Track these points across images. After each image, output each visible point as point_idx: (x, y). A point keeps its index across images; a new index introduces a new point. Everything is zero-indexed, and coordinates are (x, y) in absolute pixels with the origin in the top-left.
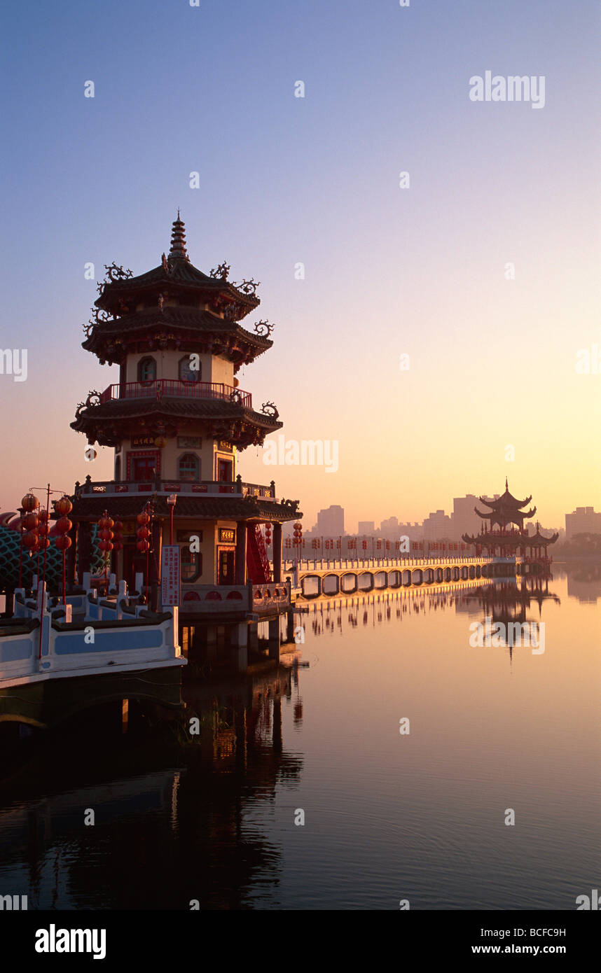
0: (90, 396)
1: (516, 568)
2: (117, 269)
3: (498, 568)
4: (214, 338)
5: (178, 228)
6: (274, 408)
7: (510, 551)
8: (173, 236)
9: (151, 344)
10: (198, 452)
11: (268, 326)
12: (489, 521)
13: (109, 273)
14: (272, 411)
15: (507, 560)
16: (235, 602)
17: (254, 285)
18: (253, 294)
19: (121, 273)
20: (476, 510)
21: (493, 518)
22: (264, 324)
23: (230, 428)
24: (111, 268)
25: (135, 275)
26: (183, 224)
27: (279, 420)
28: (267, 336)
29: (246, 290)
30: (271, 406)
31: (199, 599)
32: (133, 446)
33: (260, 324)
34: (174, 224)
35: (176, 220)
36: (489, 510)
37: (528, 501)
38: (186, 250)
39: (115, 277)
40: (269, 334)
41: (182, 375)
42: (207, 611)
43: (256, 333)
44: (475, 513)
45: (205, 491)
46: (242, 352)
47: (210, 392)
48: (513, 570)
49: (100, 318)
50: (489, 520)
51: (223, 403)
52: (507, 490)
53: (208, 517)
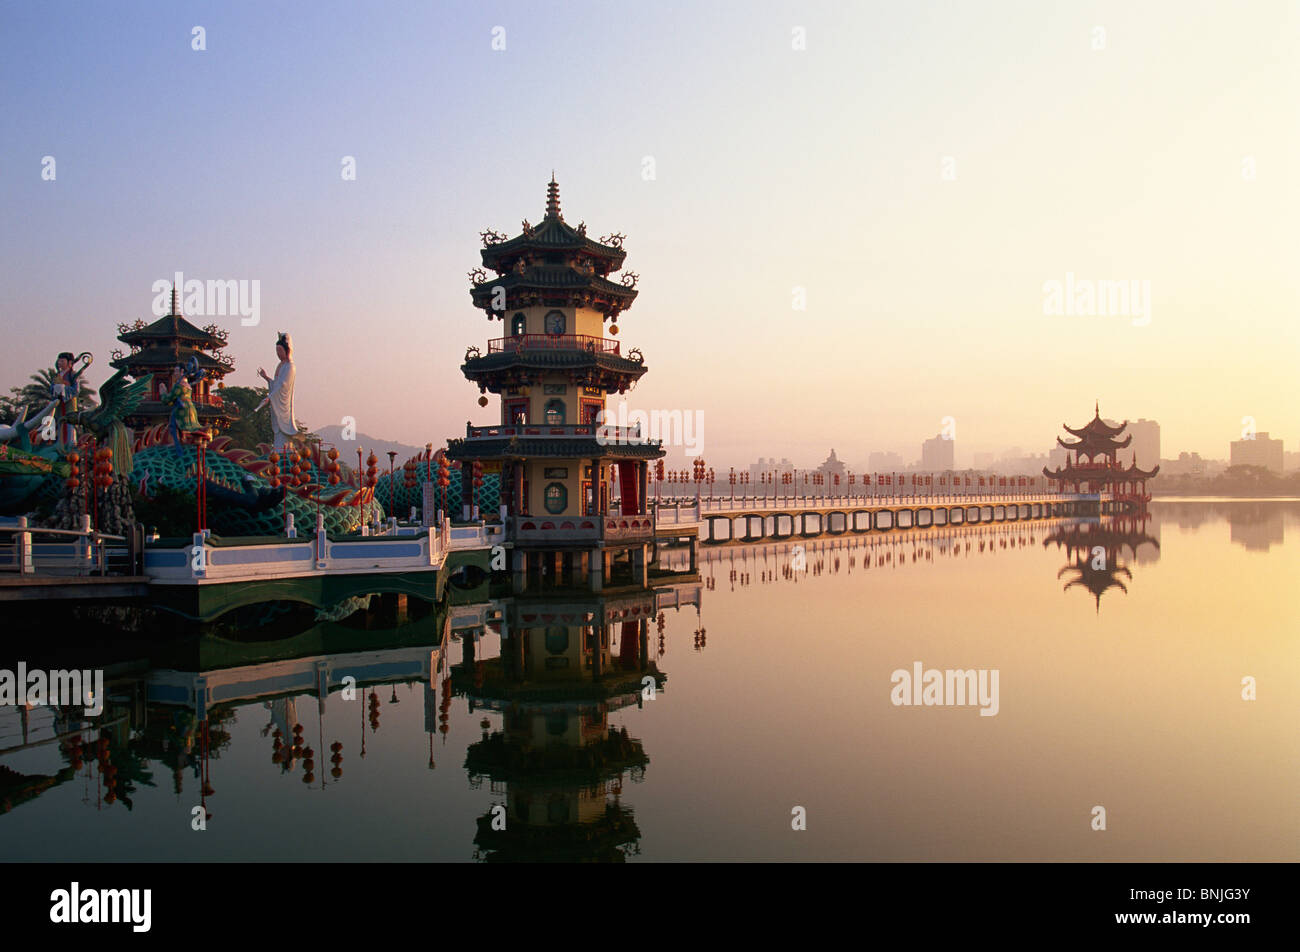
0: (469, 352)
1: (1099, 507)
2: (492, 234)
3: (1079, 507)
4: (573, 294)
5: (553, 188)
6: (640, 353)
7: (1095, 488)
8: (548, 196)
9: (517, 302)
10: (564, 399)
11: (634, 277)
12: (1073, 452)
13: (484, 239)
14: (638, 357)
15: (1093, 497)
16: (588, 531)
17: (621, 238)
18: (620, 247)
19: (496, 238)
20: (1059, 439)
21: (1079, 448)
22: (630, 275)
23: (587, 376)
24: (485, 235)
25: (510, 238)
26: (557, 185)
27: (644, 365)
28: (632, 286)
29: (615, 244)
30: (637, 352)
31: (554, 528)
32: (509, 394)
33: (627, 275)
34: (549, 185)
35: (550, 182)
36: (1078, 440)
37: (1122, 428)
38: (560, 210)
39: (488, 242)
40: (634, 284)
41: (549, 327)
42: (561, 538)
43: (623, 284)
44: (1058, 443)
45: (562, 433)
46: (607, 303)
47: (575, 342)
49: (477, 281)
50: (1075, 451)
51: (582, 353)
52: (1098, 415)
53: (572, 456)
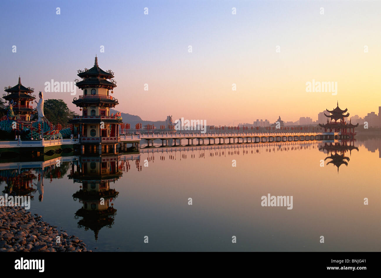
1: (334, 137)
4: (97, 85)
8: (95, 61)
13: (78, 72)
15: (331, 134)
20: (325, 114)
21: (332, 117)
23: (100, 104)
26: (97, 58)
31: (90, 140)
34: (95, 58)
37: (346, 110)
38: (98, 64)
41: (92, 93)
44: (324, 115)
47: (98, 96)
48: (333, 137)
49: (78, 81)
50: (330, 118)
52: (338, 106)
